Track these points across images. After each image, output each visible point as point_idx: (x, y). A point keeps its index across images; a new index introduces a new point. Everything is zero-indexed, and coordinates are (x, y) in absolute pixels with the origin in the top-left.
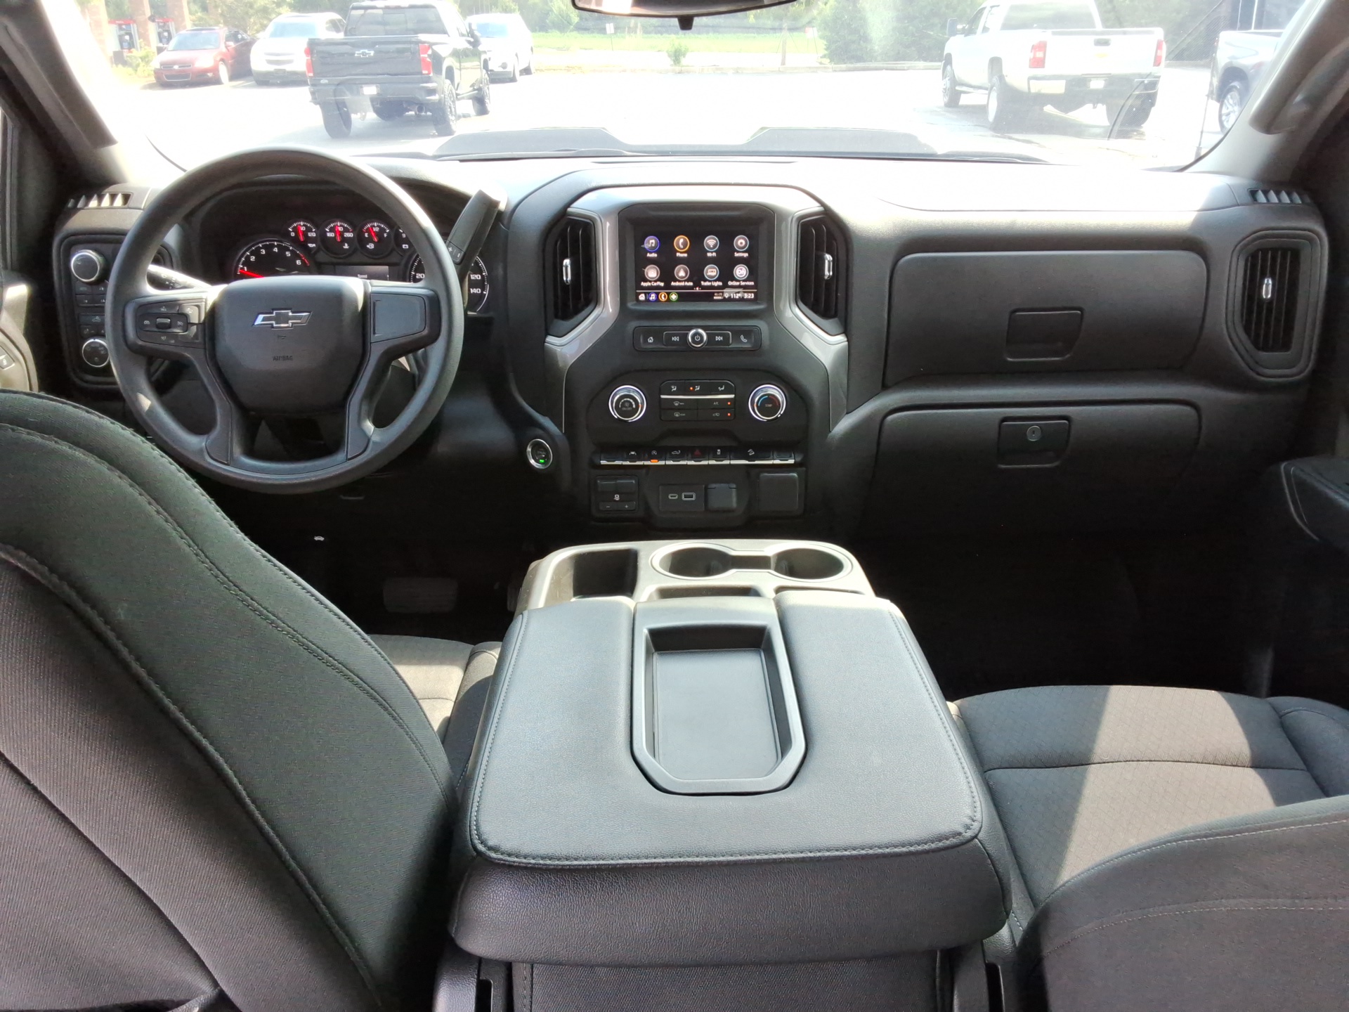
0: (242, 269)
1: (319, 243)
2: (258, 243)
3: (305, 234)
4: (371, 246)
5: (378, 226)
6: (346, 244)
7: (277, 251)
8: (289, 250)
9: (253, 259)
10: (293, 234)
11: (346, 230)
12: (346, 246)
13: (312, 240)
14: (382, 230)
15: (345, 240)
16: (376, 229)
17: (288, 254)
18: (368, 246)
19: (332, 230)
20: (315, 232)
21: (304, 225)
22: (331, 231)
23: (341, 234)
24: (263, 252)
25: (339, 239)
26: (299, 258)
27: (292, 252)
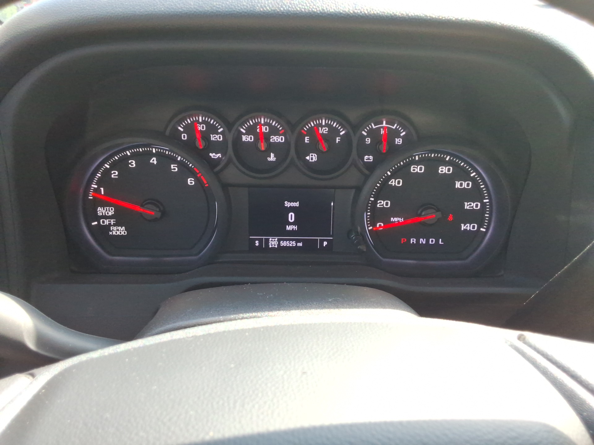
0: (97, 191)
1: (230, 151)
2: (125, 150)
3: (205, 136)
4: (312, 158)
5: (326, 125)
6: (272, 155)
7: (155, 162)
8: (174, 161)
9: (115, 174)
10: (184, 137)
11: (274, 131)
12: (272, 158)
13: (216, 146)
14: (334, 132)
15: (272, 147)
16: (324, 131)
17: (174, 168)
18: (308, 158)
19: (251, 131)
20: (221, 133)
21: (204, 122)
22: (247, 133)
23: (265, 137)
24: (133, 164)
25: (263, 146)
26: (192, 173)
27: (181, 165)
